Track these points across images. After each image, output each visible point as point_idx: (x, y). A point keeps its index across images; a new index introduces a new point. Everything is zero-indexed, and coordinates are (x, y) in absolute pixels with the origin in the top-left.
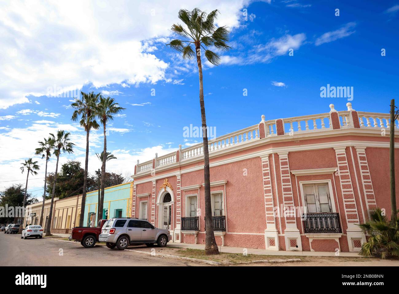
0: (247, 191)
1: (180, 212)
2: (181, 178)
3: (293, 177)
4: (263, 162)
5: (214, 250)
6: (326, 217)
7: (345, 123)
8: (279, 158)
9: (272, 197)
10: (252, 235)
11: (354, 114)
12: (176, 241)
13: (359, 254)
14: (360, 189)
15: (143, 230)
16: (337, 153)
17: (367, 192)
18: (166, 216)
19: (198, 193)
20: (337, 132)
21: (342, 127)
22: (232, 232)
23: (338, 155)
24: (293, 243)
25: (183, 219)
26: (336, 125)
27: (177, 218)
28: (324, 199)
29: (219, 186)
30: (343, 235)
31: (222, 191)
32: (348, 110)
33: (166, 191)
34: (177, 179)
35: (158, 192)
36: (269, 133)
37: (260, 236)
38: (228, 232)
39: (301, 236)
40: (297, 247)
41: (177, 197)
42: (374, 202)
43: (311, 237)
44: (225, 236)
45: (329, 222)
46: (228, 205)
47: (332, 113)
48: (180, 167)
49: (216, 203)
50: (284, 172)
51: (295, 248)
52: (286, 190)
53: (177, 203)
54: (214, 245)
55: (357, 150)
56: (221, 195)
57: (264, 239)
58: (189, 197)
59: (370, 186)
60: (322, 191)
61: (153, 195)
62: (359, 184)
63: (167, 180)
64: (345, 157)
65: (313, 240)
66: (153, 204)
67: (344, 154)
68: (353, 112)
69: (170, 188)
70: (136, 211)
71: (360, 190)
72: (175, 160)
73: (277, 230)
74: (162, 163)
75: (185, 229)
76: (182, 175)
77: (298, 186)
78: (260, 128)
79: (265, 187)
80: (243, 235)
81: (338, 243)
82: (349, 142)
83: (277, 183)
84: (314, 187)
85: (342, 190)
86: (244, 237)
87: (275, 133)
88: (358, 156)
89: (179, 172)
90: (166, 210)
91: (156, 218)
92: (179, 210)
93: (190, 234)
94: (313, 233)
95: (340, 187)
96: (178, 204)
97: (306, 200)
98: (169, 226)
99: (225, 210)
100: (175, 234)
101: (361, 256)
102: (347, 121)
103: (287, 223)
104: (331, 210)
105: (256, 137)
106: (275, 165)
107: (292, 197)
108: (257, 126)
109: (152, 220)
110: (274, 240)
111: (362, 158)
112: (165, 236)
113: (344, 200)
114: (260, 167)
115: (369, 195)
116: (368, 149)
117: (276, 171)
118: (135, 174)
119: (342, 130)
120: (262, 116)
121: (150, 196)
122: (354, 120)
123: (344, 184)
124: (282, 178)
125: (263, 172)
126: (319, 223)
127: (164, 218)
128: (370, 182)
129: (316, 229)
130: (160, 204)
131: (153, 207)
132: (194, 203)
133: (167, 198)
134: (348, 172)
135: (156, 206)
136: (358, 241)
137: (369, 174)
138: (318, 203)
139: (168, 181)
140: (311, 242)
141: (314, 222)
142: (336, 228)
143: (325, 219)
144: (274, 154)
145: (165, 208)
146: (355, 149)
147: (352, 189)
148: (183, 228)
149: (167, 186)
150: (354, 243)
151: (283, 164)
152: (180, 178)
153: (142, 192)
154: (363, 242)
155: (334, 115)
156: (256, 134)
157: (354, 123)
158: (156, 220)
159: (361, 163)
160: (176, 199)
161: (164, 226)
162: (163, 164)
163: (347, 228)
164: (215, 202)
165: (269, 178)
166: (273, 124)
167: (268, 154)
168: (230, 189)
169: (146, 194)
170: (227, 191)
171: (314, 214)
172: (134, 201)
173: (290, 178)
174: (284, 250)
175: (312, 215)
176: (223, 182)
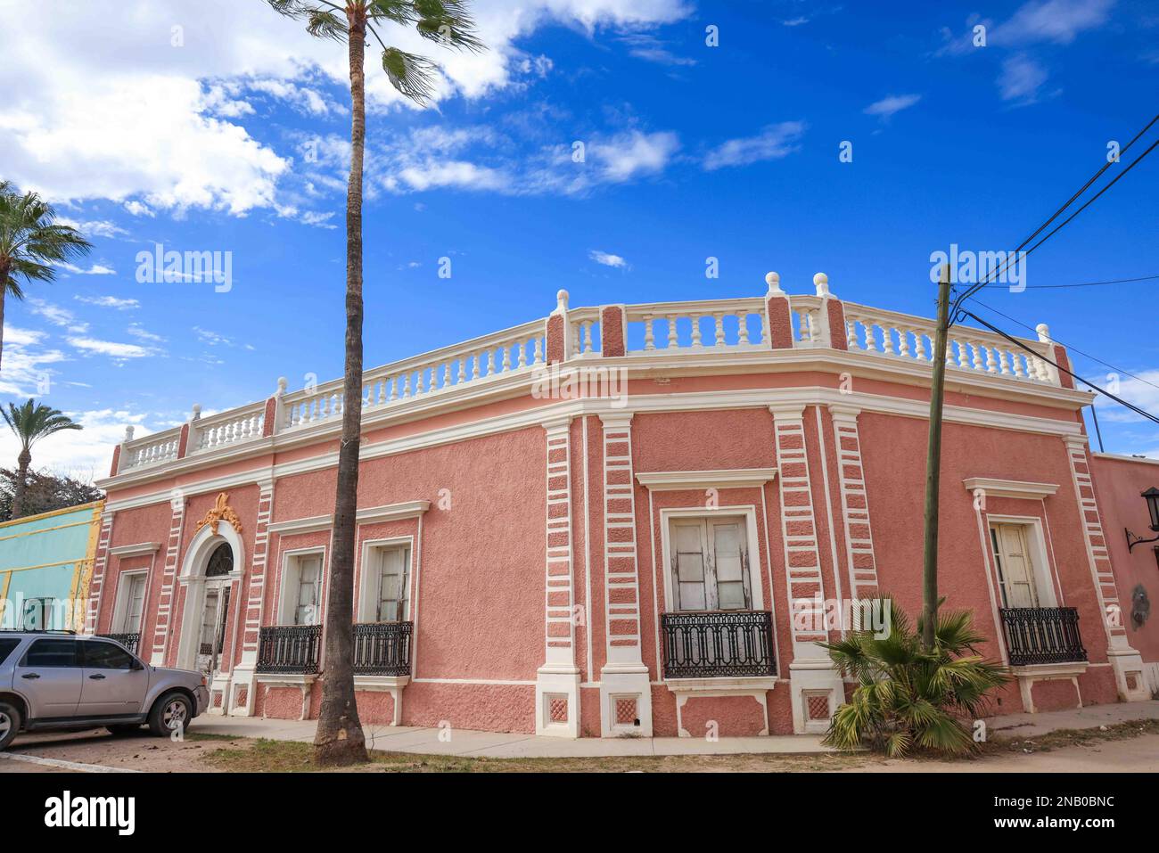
0: (490, 537)
1: (258, 610)
2: (275, 490)
3: (643, 495)
4: (551, 443)
5: (349, 744)
6: (732, 625)
7: (808, 334)
8: (602, 430)
9: (569, 559)
10: (497, 687)
11: (834, 308)
12: (235, 710)
13: (824, 743)
14: (836, 536)
15: (92, 677)
16: (777, 424)
17: (855, 546)
18: (209, 623)
19: (328, 545)
20: (782, 358)
21: (797, 345)
22: (430, 678)
23: (781, 428)
24: (626, 710)
25: (268, 635)
26: (782, 338)
27: (247, 630)
28: (729, 569)
29: (402, 522)
30: (780, 680)
31: (409, 539)
32: (818, 295)
33: (216, 535)
34: (262, 494)
35: (190, 538)
36: (576, 350)
37: (522, 689)
38: (417, 678)
39: (652, 688)
40: (637, 722)
41: (256, 556)
42: (871, 577)
43: (685, 689)
44: (405, 691)
45: (741, 639)
46: (425, 587)
47: (773, 298)
48: (275, 455)
49: (387, 578)
50: (616, 478)
51: (630, 728)
52: (616, 535)
53: (253, 578)
54: (347, 730)
55: (835, 417)
56: (406, 551)
57: (534, 699)
58: (299, 556)
59: (864, 528)
60: (728, 542)
61: (169, 549)
62: (835, 520)
63: (224, 497)
64: (800, 436)
65: (689, 698)
66: (168, 580)
67: (798, 428)
68: (831, 302)
69: (234, 524)
70: (102, 606)
71: (836, 540)
72: (261, 431)
73: (579, 670)
74: (214, 441)
75: (269, 670)
76: (278, 483)
77: (655, 525)
78: (549, 332)
79: (551, 526)
80: (467, 687)
81: (762, 709)
82: (816, 390)
83: (590, 511)
84: (703, 528)
85: (786, 539)
86: (468, 694)
87: (595, 349)
88: (838, 434)
89: (270, 472)
90: (212, 602)
91: (171, 632)
92: (256, 603)
93: (287, 684)
94: (689, 675)
95: (781, 530)
96: (254, 581)
97: (676, 570)
98: (216, 659)
99: (413, 600)
100: (233, 686)
101: (829, 749)
102: (812, 329)
103: (613, 643)
104: (748, 601)
105: (537, 360)
106: (589, 454)
107: (633, 559)
108: (541, 324)
109: (158, 637)
110: (566, 704)
111: (848, 444)
112: (188, 697)
113: (789, 570)
114: (540, 460)
115: (861, 555)
116: (864, 417)
117: (590, 472)
118: (112, 475)
119: (798, 352)
120: (560, 291)
121: (160, 551)
122: (831, 326)
123: (792, 519)
124: (607, 497)
125: (549, 475)
126: (710, 645)
127: (202, 632)
128: (864, 517)
129: (701, 664)
130: (192, 580)
131: (167, 590)
132: (311, 580)
133: (220, 559)
134: (804, 484)
135: (176, 587)
136: (820, 701)
137: (863, 492)
138: (710, 579)
139: (227, 502)
140: (682, 708)
141: (695, 641)
142: (759, 660)
143: (729, 632)
144: (588, 418)
145: (208, 596)
146: (830, 415)
147: (813, 538)
148: (263, 666)
149: (222, 518)
150: (810, 707)
151: (616, 450)
152: (271, 492)
153: (134, 539)
154: (835, 702)
155: (777, 306)
156: (538, 351)
157: (833, 335)
158: (172, 637)
159: (844, 457)
160: (251, 563)
161: (202, 657)
162: (218, 442)
163: (793, 658)
164: (384, 576)
165: (564, 496)
166: (591, 320)
167: (569, 417)
168: (438, 531)
169: (146, 546)
170: (426, 538)
171: (696, 616)
172: (98, 570)
173: (631, 496)
174: (594, 736)
175: (690, 617)
176: (415, 506)
